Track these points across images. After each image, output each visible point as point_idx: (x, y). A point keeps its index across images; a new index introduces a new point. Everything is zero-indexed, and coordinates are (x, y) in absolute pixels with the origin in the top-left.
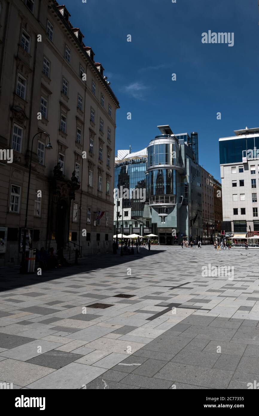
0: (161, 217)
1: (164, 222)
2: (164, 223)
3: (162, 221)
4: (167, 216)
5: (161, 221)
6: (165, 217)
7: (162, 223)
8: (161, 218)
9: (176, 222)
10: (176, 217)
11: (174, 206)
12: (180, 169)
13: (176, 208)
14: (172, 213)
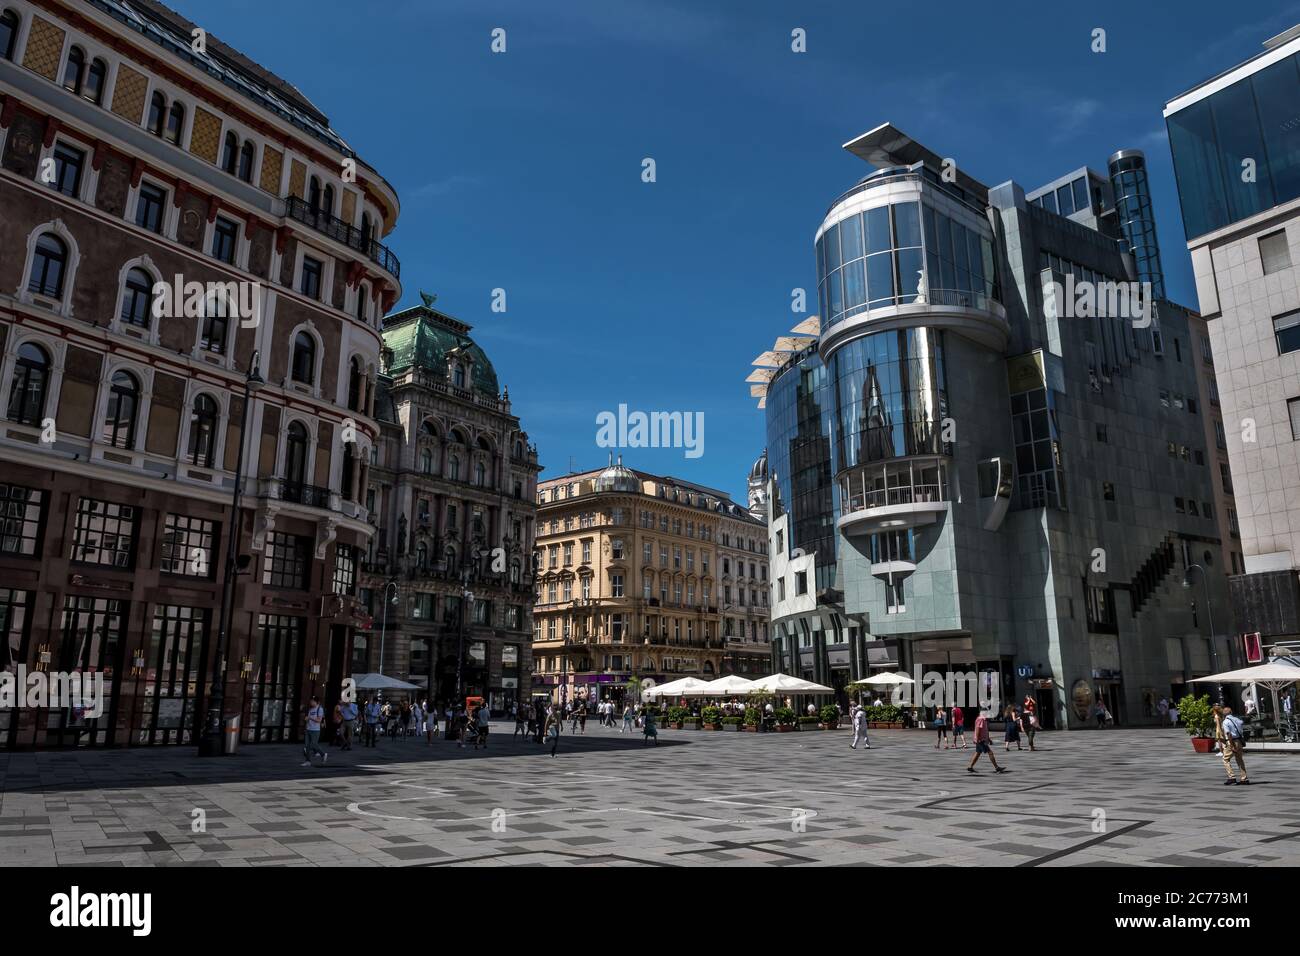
0: (883, 576)
1: (902, 603)
2: (902, 609)
3: (890, 603)
4: (911, 572)
5: (884, 603)
6: (899, 577)
7: (892, 610)
8: (882, 583)
9: (957, 598)
10: (955, 572)
11: (941, 515)
12: (964, 317)
13: (951, 526)
14: (934, 552)
